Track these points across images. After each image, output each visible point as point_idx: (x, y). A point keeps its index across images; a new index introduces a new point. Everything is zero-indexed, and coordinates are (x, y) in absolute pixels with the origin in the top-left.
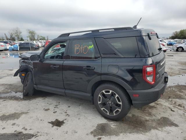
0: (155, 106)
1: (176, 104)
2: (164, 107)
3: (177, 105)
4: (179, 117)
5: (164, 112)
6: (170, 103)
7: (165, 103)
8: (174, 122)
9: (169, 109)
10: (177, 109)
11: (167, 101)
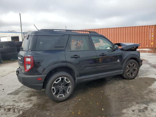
0: (29, 98)
1: (13, 110)
2: (22, 101)
3: (12, 108)
4: (8, 99)
5: (20, 97)
6: (19, 107)
7: (24, 105)
8: (10, 95)
9: (17, 101)
10: (11, 105)
11: (23, 108)
